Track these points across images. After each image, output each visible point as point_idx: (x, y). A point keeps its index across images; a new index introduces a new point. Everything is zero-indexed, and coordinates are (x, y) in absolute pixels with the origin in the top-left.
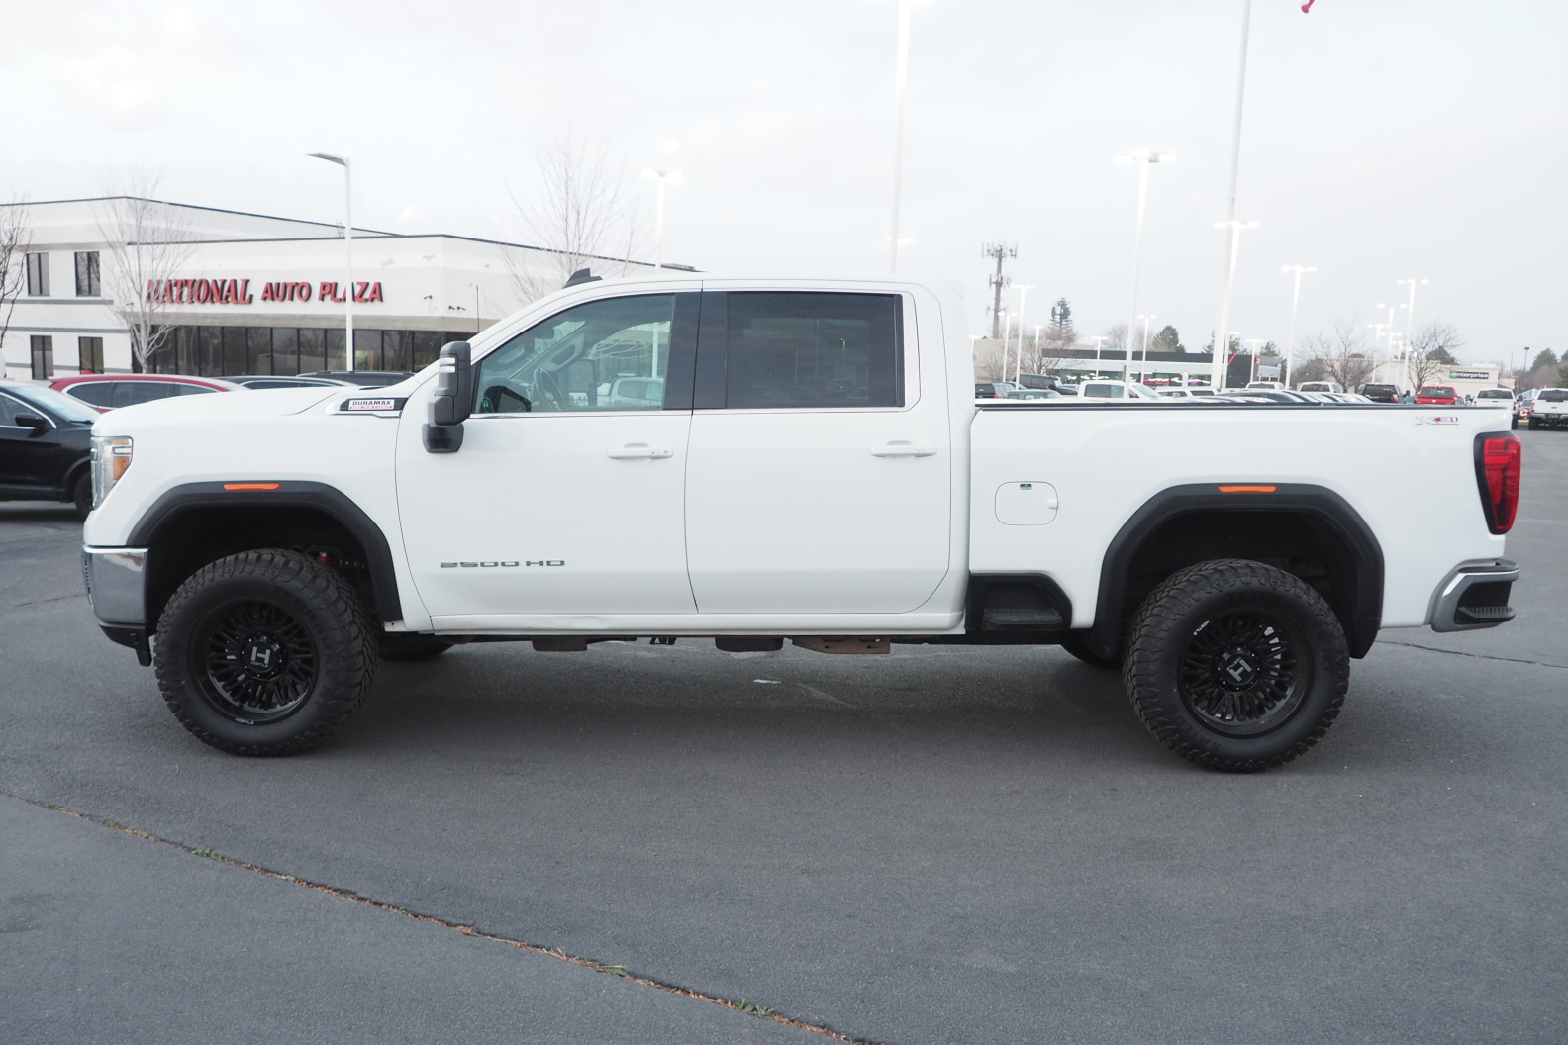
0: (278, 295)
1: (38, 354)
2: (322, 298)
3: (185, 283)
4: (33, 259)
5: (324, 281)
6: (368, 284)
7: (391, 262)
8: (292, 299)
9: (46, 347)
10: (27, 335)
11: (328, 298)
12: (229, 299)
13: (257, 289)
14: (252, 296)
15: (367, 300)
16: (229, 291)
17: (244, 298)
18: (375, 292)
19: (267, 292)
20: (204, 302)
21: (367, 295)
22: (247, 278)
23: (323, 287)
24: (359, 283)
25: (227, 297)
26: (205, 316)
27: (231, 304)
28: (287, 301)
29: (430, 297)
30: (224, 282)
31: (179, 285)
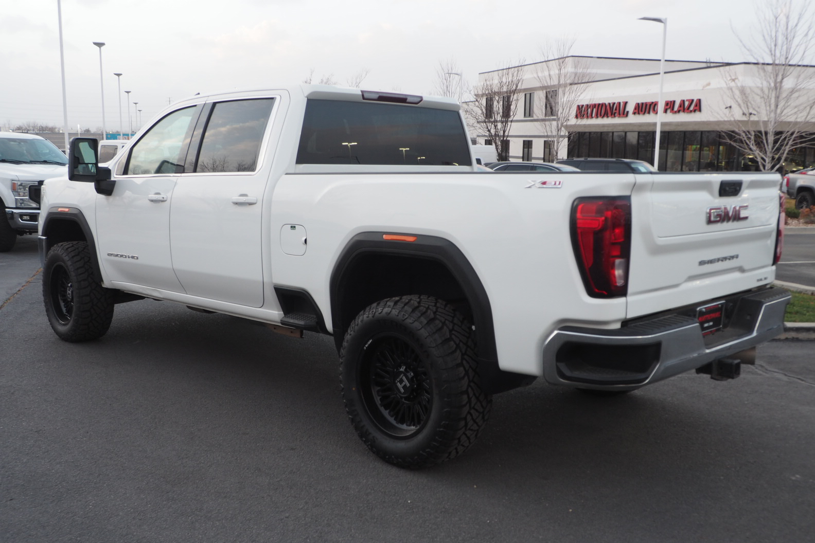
0: (642, 111)
1: (526, 150)
2: (666, 111)
3: (594, 106)
4: (528, 96)
5: (667, 100)
6: (693, 100)
7: (709, 84)
8: (649, 113)
9: (530, 147)
10: (522, 140)
11: (669, 111)
12: (616, 115)
13: (630, 108)
14: (628, 112)
15: (691, 111)
16: (616, 110)
17: (624, 114)
18: (696, 106)
19: (635, 109)
20: (603, 117)
21: (692, 108)
22: (625, 101)
23: (667, 104)
24: (687, 100)
25: (615, 113)
26: (604, 126)
27: (617, 118)
28: (647, 115)
29: (730, 107)
30: (614, 103)
31: (591, 107)
